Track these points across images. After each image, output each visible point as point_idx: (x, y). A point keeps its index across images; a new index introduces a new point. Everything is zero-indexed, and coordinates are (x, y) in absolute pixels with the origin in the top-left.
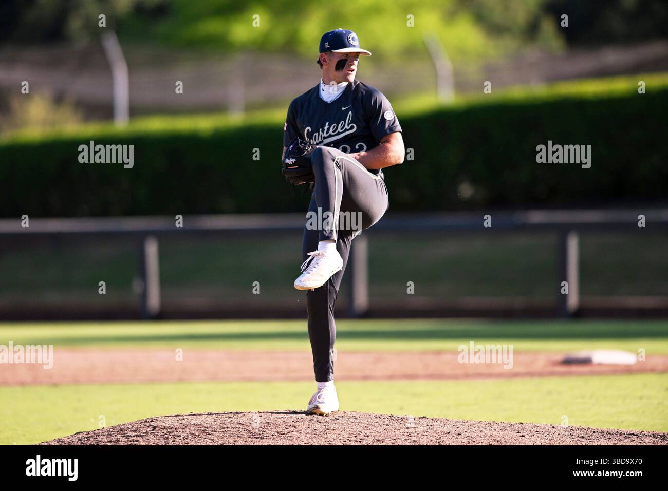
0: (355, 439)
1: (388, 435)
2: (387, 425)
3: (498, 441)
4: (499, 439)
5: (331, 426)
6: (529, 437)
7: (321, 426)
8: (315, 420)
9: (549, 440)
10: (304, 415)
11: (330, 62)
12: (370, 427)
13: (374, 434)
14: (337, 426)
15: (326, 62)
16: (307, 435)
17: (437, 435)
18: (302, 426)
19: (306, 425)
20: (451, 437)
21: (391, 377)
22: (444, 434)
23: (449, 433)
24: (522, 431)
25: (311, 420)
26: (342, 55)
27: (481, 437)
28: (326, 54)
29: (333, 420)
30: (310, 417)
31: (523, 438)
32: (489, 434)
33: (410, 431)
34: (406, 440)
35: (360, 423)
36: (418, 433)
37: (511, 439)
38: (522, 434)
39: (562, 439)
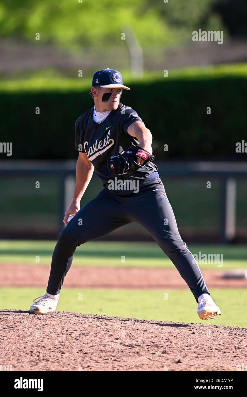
0: (66, 333)
1: (91, 330)
2: (91, 323)
3: (175, 337)
4: (175, 335)
5: (48, 322)
6: (198, 334)
7: (41, 322)
8: (36, 317)
9: (214, 337)
10: (28, 314)
11: (99, 94)
12: (78, 324)
13: (81, 329)
14: (53, 323)
15: (96, 94)
16: (30, 329)
17: (128, 331)
18: (25, 322)
19: (29, 321)
20: (139, 332)
21: (93, 286)
22: (134, 330)
23: (138, 330)
24: (193, 329)
25: (33, 317)
26: (107, 89)
27: (162, 333)
28: (96, 88)
29: (50, 318)
30: (32, 315)
31: (194, 334)
32: (168, 331)
33: (108, 327)
34: (105, 334)
35: (70, 321)
36: (114, 329)
37: (184, 336)
38: (193, 332)
39: (223, 336)
